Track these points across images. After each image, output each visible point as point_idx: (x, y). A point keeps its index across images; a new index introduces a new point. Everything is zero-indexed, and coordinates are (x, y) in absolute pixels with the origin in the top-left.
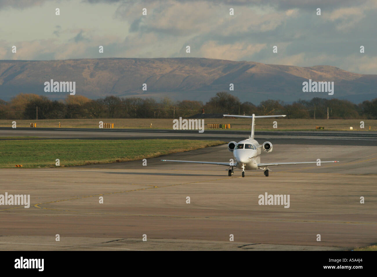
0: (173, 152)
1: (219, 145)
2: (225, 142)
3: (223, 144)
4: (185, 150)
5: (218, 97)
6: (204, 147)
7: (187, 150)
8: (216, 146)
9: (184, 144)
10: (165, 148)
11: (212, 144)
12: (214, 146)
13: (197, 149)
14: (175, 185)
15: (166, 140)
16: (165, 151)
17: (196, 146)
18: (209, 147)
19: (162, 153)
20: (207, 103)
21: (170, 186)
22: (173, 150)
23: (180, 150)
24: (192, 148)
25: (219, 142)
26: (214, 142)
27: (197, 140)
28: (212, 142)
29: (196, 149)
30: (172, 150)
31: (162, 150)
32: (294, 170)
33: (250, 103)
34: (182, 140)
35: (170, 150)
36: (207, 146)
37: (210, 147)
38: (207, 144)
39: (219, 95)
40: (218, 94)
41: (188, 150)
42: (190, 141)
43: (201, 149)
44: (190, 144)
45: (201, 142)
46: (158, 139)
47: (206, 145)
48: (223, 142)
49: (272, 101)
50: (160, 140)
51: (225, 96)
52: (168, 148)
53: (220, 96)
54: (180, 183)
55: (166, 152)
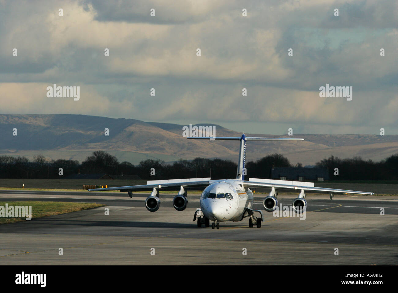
0: (46, 215)
1: (96, 207)
2: (102, 205)
3: (99, 207)
4: (59, 212)
5: (95, 156)
6: (79, 210)
7: (61, 213)
8: (92, 208)
9: (58, 207)
10: (38, 210)
11: (88, 207)
12: (89, 209)
13: (72, 212)
14: (47, 250)
15: (39, 202)
16: (38, 213)
17: (71, 208)
18: (84, 210)
19: (35, 216)
20: (83, 163)
21: (42, 251)
22: (47, 213)
23: (54, 213)
24: (66, 211)
25: (95, 204)
26: (90, 204)
27: (71, 202)
28: (88, 204)
29: (70, 212)
30: (45, 213)
31: (35, 212)
32: (174, 235)
33: (128, 163)
34: (56, 202)
35: (43, 213)
36: (83, 209)
37: (86, 209)
38: (83, 206)
39: (96, 154)
40: (94, 153)
41: (63, 213)
42: (64, 203)
43: (76, 211)
44: (65, 207)
45: (77, 204)
46: (30, 201)
47: (81, 208)
48: (99, 204)
49: (152, 161)
50: (33, 202)
51: (102, 156)
52: (42, 210)
53: (97, 156)
54: (54, 248)
55: (39, 215)
